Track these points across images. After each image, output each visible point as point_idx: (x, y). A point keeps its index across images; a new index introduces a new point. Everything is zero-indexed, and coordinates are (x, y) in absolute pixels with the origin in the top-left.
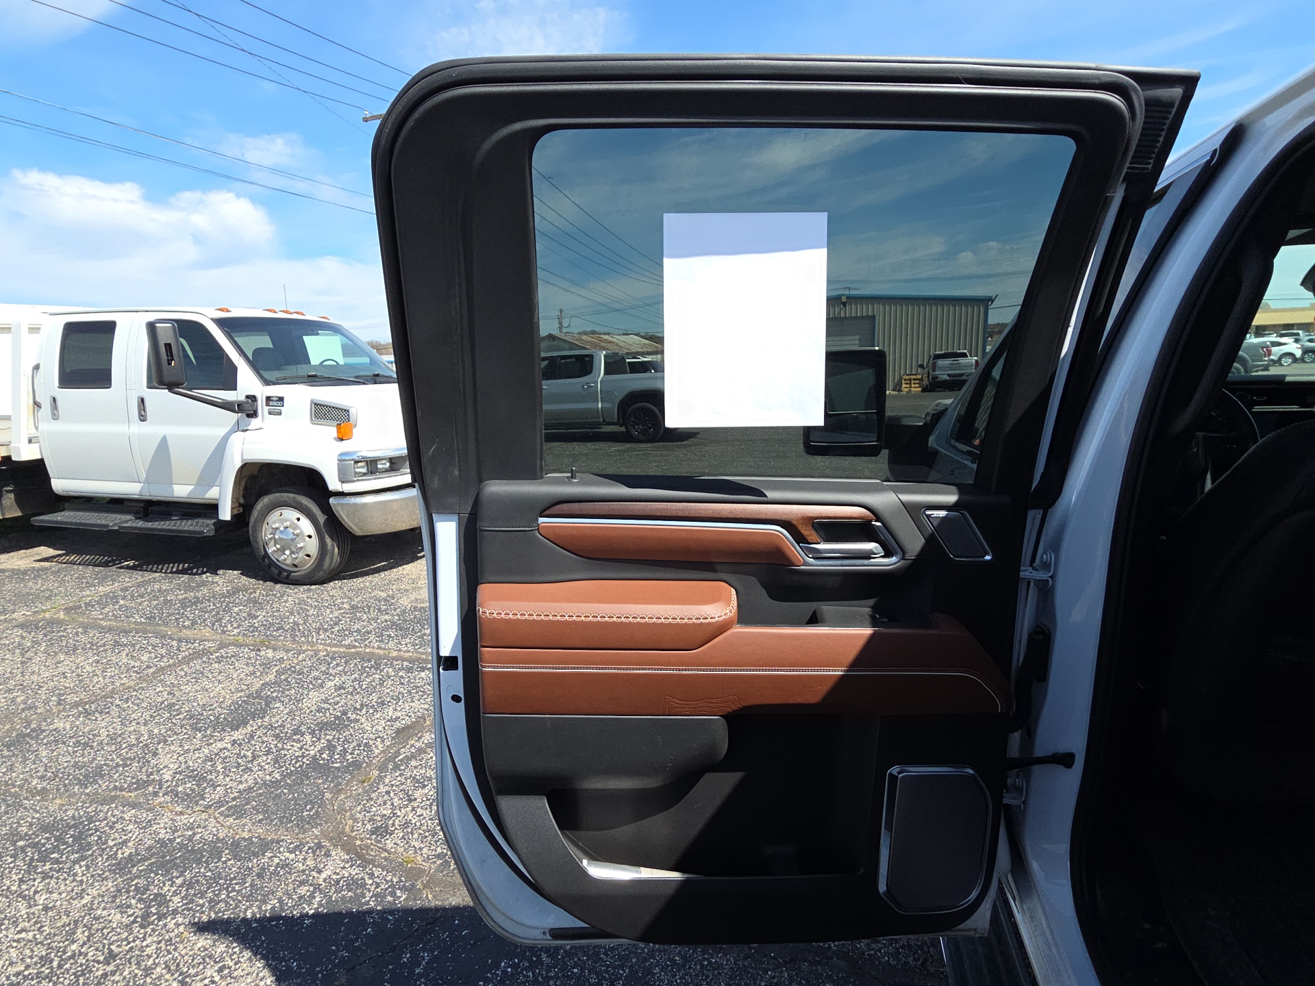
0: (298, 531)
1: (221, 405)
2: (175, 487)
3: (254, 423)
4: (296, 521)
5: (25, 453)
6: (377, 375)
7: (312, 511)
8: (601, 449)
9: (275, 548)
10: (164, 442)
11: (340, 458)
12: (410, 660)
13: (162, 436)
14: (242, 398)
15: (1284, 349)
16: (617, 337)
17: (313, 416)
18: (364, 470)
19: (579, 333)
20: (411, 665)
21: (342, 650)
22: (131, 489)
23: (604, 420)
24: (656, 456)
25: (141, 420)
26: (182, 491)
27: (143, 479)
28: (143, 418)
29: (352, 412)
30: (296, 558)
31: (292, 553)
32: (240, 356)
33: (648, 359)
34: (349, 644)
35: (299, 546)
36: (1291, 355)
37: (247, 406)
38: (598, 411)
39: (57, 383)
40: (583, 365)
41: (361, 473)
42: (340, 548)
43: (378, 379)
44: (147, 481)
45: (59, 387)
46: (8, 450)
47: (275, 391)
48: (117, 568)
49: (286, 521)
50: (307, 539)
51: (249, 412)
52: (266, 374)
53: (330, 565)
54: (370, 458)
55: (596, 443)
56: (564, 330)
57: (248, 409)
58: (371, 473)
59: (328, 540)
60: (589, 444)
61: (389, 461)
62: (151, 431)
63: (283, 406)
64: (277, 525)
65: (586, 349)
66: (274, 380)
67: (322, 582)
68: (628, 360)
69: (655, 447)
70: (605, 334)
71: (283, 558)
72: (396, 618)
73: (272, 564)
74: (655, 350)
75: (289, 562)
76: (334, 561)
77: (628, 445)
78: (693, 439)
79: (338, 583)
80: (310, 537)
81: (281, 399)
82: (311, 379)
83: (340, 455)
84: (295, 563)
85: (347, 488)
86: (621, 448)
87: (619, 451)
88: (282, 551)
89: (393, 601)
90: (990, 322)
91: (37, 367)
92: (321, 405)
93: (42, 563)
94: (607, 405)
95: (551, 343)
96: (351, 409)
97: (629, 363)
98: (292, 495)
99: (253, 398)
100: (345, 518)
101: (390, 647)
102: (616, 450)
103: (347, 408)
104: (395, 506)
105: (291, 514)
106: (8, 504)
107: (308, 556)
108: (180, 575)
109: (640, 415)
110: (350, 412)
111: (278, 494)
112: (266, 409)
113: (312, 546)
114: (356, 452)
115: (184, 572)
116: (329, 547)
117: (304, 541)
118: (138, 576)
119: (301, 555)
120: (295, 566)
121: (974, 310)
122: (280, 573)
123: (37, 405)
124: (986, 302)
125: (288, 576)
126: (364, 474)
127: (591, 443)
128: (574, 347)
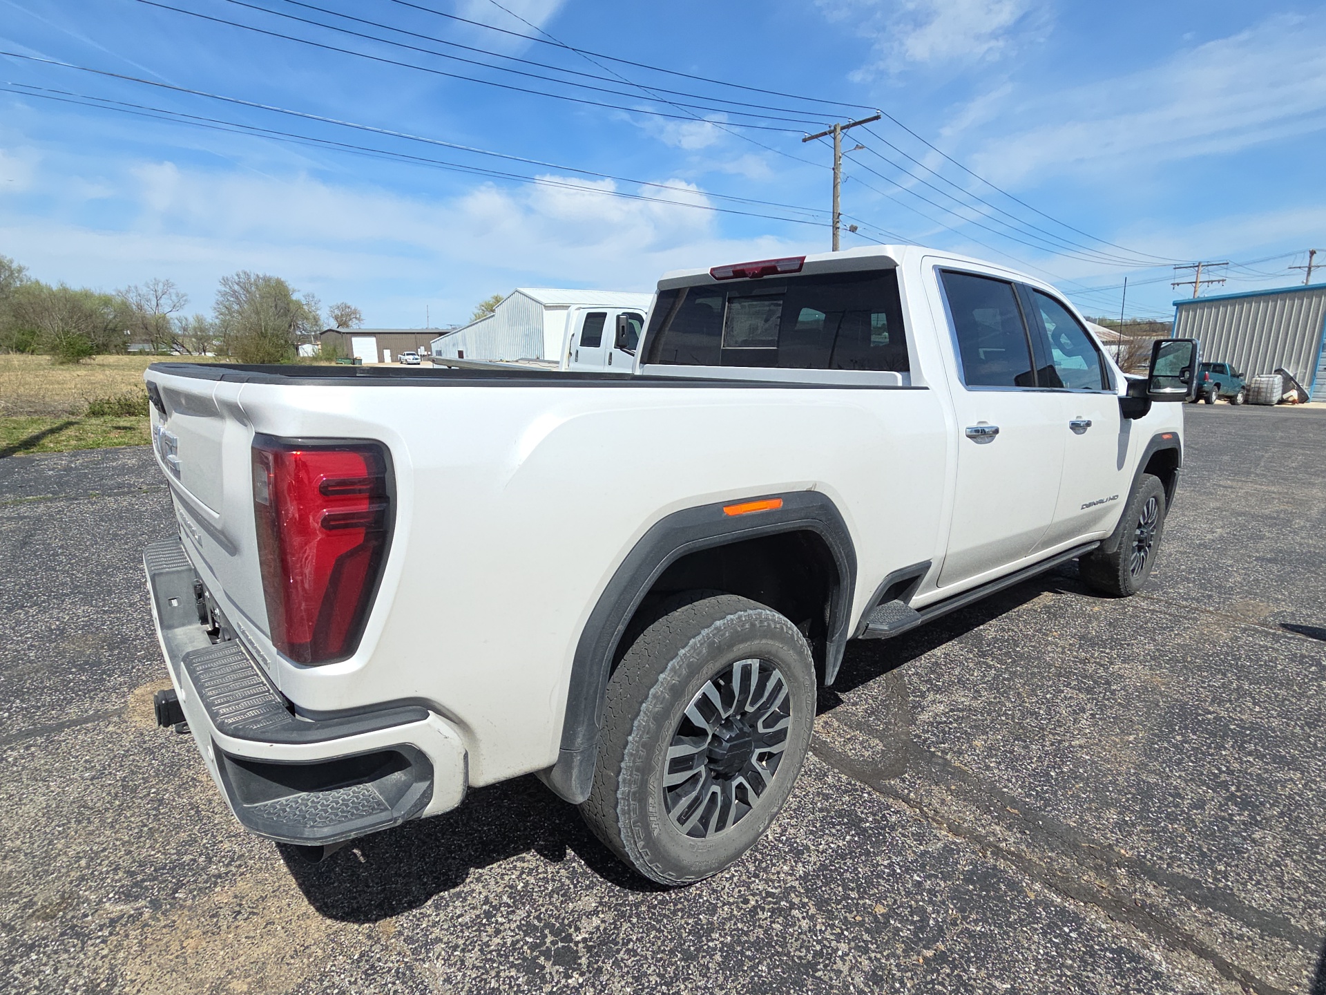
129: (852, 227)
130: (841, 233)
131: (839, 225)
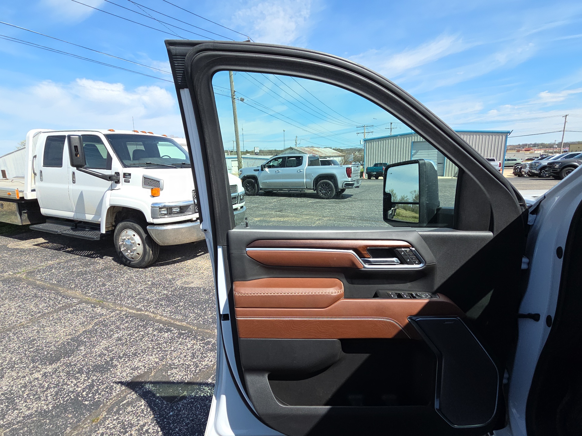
0: (134, 241)
1: (101, 177)
2: (86, 215)
3: (119, 186)
4: (133, 236)
5: (30, 196)
6: (184, 164)
7: (140, 232)
8: (304, 201)
9: (124, 249)
10: (81, 195)
11: (152, 206)
12: (164, 323)
13: (81, 191)
14: (113, 174)
16: (323, 149)
17: (143, 183)
18: (166, 212)
20: (163, 327)
21: (134, 312)
22: (69, 215)
23: (307, 188)
24: (330, 206)
26: (89, 217)
27: (74, 211)
28: (74, 182)
30: (133, 255)
31: (131, 252)
32: (114, 153)
33: (331, 159)
34: (139, 308)
35: (133, 249)
37: (114, 177)
38: (304, 183)
39: (42, 165)
40: (298, 161)
41: (163, 213)
42: (153, 251)
43: (184, 166)
44: (76, 212)
45: (43, 166)
46: (23, 194)
47: (128, 170)
48: (63, 251)
49: (128, 236)
50: (138, 245)
51: (116, 181)
52: (125, 162)
53: (148, 259)
54: (169, 206)
55: (302, 198)
56: (298, 146)
57: (114, 179)
58: (169, 214)
59: (147, 247)
60: (299, 198)
61: (179, 208)
62: (77, 188)
63: (130, 178)
64: (125, 238)
66: (129, 165)
67: (146, 267)
68: (320, 159)
69: (330, 201)
70: (317, 147)
71: (126, 254)
72: (170, 293)
73: (123, 256)
74: (339, 155)
75: (130, 256)
76: (150, 256)
77: (318, 200)
78: (349, 198)
79: (153, 268)
80: (139, 244)
81: (130, 174)
82: (148, 165)
83: (152, 204)
84: (132, 257)
85: (156, 221)
86: (314, 201)
87: (312, 203)
88: (126, 250)
89: (173, 282)
90: (508, 144)
91: (35, 157)
92: (147, 178)
93: (35, 247)
94: (308, 180)
95: (291, 151)
96: (161, 181)
97: (321, 161)
98: (132, 223)
99: (118, 174)
100: (154, 236)
101: (158, 313)
102: (311, 202)
103: (159, 180)
104: (183, 231)
105: (131, 233)
106: (24, 218)
107: (138, 254)
108: (87, 258)
109: (324, 186)
110: (160, 182)
111: (126, 222)
112: (123, 179)
113: (140, 249)
114: (160, 203)
115: (88, 256)
116: (148, 251)
117: (136, 246)
118: (70, 256)
119: (135, 253)
120: (133, 258)
121: (499, 137)
122: (126, 261)
123: (35, 174)
124: (507, 133)
125: (130, 263)
126: (165, 214)
127: (300, 198)
129: (241, 99)
130: (236, 101)
131: (235, 97)
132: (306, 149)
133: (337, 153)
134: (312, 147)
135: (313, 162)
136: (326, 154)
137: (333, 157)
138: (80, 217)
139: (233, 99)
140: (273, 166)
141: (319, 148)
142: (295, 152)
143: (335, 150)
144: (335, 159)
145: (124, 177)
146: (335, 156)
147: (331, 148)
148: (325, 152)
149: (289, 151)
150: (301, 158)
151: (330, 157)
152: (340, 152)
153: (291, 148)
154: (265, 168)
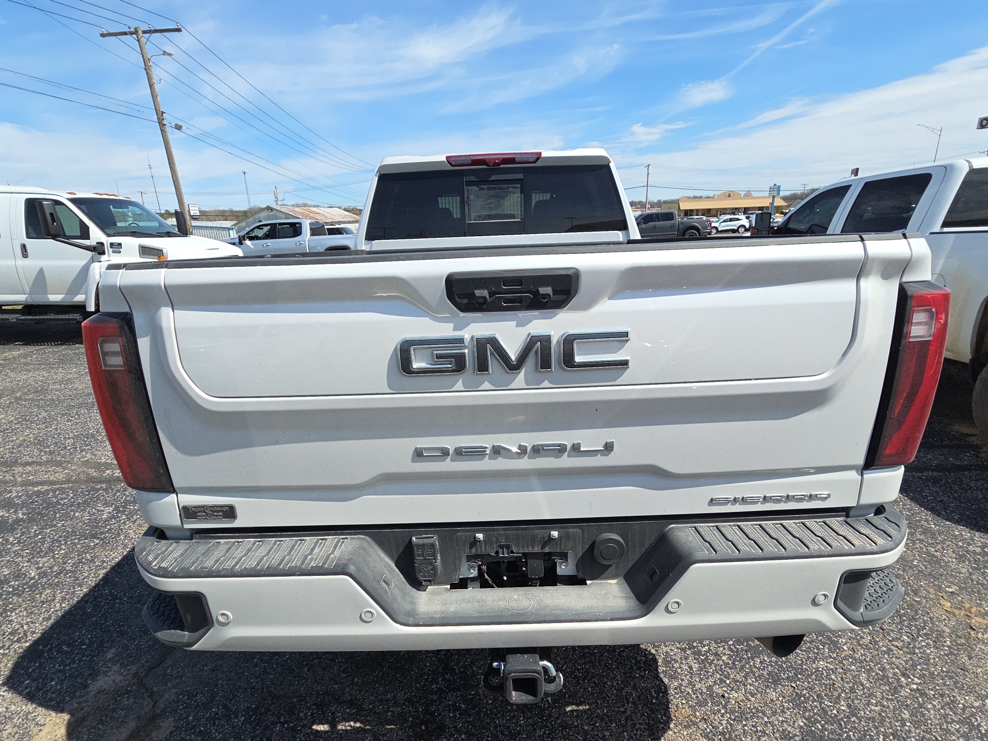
1: (82, 247)
2: (50, 296)
3: (103, 257)
6: (169, 232)
10: (41, 270)
13: (39, 268)
14: (94, 244)
15: (740, 223)
16: (325, 209)
17: (140, 252)
19: (293, 205)
22: (19, 297)
25: (24, 257)
26: (55, 298)
27: (27, 293)
29: (164, 251)
32: (90, 220)
33: (342, 226)
36: (743, 226)
40: (295, 230)
43: (171, 235)
44: (30, 294)
47: (115, 240)
51: (100, 252)
52: (108, 231)
56: (280, 203)
57: (98, 250)
62: (32, 264)
63: (121, 248)
65: (299, 218)
66: (112, 234)
68: (326, 227)
70: (314, 206)
74: (354, 220)
81: (120, 244)
82: (133, 234)
92: (145, 247)
95: (270, 213)
96: (164, 250)
97: (327, 229)
99: (101, 244)
103: (158, 249)
112: (111, 250)
128: (289, 217)
130: (168, 129)
131: (164, 122)
132: (297, 209)
133: (351, 216)
134: (305, 205)
135: (317, 230)
136: (333, 217)
137: (345, 222)
138: (38, 299)
139: (162, 125)
140: (257, 238)
141: (318, 206)
142: (278, 214)
143: (348, 211)
144: (348, 226)
145: (111, 247)
146: (349, 222)
147: (340, 208)
148: (333, 215)
149: (265, 213)
150: (297, 225)
151: (339, 223)
152: (357, 215)
153: (269, 208)
154: (244, 240)
